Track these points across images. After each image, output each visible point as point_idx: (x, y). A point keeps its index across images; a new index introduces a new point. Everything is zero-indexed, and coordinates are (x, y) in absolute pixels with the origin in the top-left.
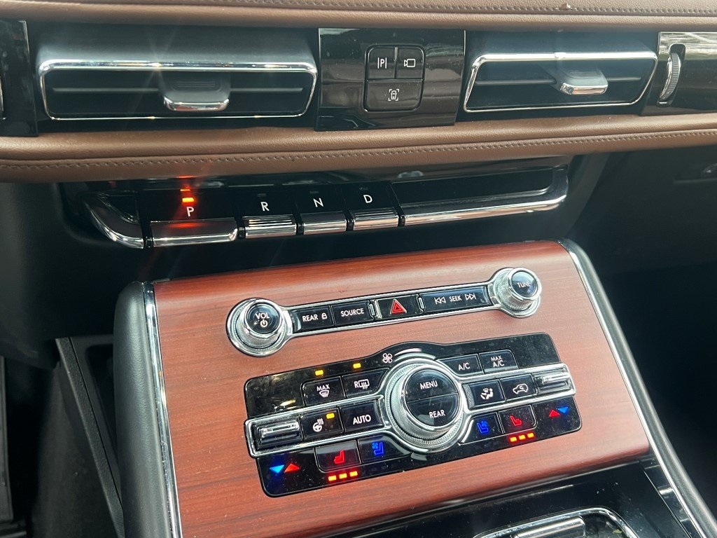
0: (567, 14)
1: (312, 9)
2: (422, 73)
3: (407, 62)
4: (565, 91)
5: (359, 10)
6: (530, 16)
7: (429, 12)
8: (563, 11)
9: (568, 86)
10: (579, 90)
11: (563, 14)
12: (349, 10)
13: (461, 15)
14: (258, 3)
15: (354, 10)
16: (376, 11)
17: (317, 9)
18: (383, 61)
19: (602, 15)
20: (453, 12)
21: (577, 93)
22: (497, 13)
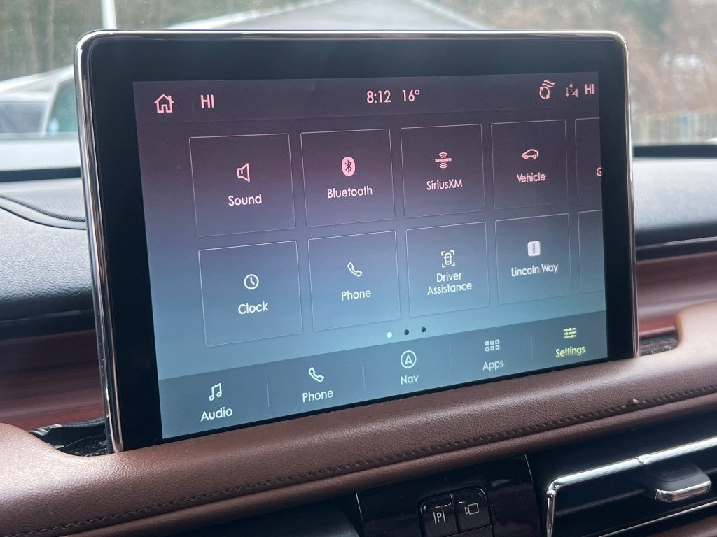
0: (637, 410)
1: (345, 474)
2: (489, 518)
3: (468, 508)
4: (662, 499)
5: (401, 462)
6: (596, 421)
7: (481, 444)
8: (632, 408)
9: (665, 492)
10: (680, 494)
11: (632, 411)
12: (389, 464)
13: (518, 439)
14: (281, 482)
15: (395, 463)
16: (419, 458)
17: (351, 472)
18: (439, 515)
19: (676, 401)
20: (507, 438)
21: (678, 499)
22: (558, 428)
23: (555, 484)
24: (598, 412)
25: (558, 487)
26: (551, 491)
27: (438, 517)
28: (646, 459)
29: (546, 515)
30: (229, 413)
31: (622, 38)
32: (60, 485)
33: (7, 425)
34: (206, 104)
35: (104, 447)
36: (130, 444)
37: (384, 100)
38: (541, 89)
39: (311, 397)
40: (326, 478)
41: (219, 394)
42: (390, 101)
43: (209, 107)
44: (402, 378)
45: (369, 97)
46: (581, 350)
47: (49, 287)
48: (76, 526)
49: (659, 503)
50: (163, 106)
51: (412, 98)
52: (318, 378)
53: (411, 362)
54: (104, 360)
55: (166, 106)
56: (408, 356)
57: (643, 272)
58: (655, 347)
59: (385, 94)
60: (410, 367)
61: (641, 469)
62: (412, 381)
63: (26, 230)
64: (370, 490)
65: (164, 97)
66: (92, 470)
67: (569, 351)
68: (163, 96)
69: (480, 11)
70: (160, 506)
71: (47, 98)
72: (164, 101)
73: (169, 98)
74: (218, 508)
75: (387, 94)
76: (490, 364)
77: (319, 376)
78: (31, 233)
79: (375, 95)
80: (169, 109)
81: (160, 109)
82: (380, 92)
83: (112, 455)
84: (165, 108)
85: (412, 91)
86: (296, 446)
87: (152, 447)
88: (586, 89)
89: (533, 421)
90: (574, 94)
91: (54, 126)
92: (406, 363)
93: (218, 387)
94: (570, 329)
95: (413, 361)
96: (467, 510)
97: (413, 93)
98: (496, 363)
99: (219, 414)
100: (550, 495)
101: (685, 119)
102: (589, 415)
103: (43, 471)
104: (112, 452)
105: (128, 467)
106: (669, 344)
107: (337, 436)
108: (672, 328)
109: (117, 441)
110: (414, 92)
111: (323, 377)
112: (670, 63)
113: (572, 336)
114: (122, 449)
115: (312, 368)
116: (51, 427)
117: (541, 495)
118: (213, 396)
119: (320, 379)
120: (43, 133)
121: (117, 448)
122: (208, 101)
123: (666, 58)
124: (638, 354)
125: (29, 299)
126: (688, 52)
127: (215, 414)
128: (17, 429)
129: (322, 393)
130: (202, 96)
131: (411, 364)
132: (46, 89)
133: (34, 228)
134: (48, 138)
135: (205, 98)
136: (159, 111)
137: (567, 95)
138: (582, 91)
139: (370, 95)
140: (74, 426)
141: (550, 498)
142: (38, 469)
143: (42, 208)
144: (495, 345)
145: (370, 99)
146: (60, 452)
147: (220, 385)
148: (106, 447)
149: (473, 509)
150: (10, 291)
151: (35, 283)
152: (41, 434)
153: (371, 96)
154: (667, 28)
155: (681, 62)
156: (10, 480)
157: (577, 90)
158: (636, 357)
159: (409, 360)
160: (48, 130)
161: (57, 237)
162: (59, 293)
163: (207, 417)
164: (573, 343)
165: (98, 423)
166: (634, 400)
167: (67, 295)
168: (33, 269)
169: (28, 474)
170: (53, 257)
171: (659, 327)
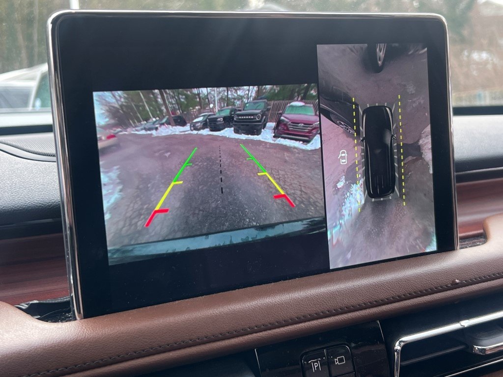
0: (459, 288)
1: (247, 334)
2: (352, 367)
3: (337, 360)
4: (478, 352)
5: (287, 325)
6: (429, 296)
7: (346, 312)
8: (455, 286)
9: (480, 347)
10: (491, 349)
11: (456, 288)
12: (279, 327)
13: (373, 309)
14: (200, 341)
15: (284, 326)
16: (301, 322)
17: (251, 333)
18: (316, 365)
19: (487, 281)
20: (365, 308)
21: (489, 353)
22: (402, 300)
23: (400, 342)
24: (431, 289)
25: (402, 344)
26: (397, 347)
27: (315, 367)
28: (466, 323)
29: (394, 365)
32: (37, 344)
35: (69, 317)
36: (88, 314)
40: (233, 337)
47: (29, 202)
48: (48, 373)
49: (476, 355)
54: (69, 252)
57: (460, 191)
58: (470, 244)
61: (463, 331)
63: (13, 163)
64: (265, 347)
66: (60, 332)
70: (110, 358)
71: (33, 85)
74: (153, 360)
78: (17, 164)
83: (75, 321)
86: (211, 314)
87: (104, 316)
89: (383, 296)
91: (38, 103)
96: (337, 361)
100: (397, 350)
101: (479, 96)
102: (424, 291)
103: (24, 334)
104: (75, 319)
105: (87, 330)
106: (480, 242)
107: (240, 307)
108: (481, 231)
109: (79, 312)
112: (468, 56)
114: (83, 317)
116: (31, 302)
117: (390, 350)
120: (30, 108)
121: (79, 317)
123: (466, 53)
124: (458, 247)
125: (14, 210)
126: (481, 49)
132: (32, 79)
133: (19, 161)
134: (34, 112)
140: (47, 302)
141: (397, 352)
142: (20, 332)
143: (25, 148)
148: (71, 317)
149: (341, 360)
151: (20, 198)
152: (23, 308)
154: (465, 32)
155: (475, 56)
158: (457, 250)
160: (34, 106)
161: (36, 167)
162: (37, 206)
165: (65, 300)
166: (457, 281)
167: (43, 207)
168: (18, 189)
169: (13, 336)
170: (32, 180)
171: (471, 231)
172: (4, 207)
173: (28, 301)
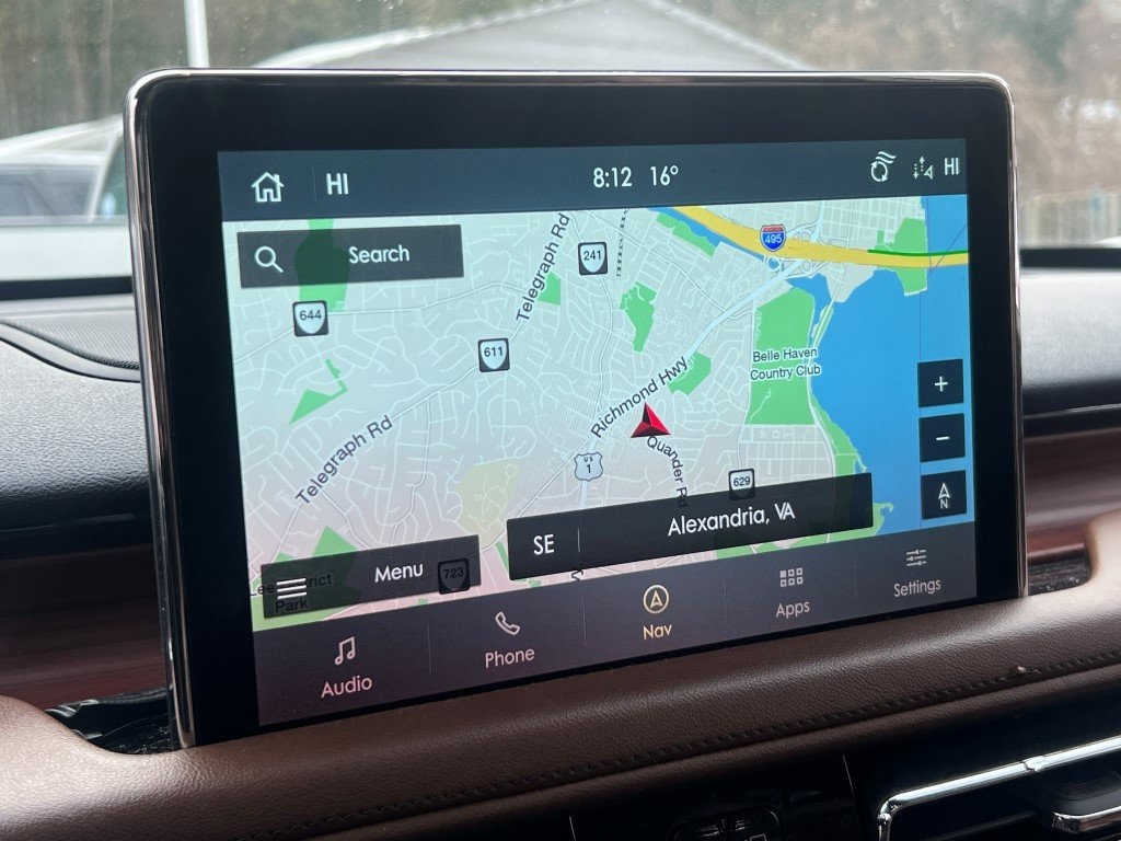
0: (1024, 684)
1: (553, 786)
4: (1062, 827)
5: (642, 767)
6: (958, 702)
7: (771, 739)
8: (1016, 680)
9: (1067, 817)
10: (1091, 821)
11: (1017, 685)
12: (622, 770)
13: (833, 730)
14: (449, 800)
15: (633, 768)
16: (672, 760)
17: (561, 784)
19: (1087, 670)
20: (814, 730)
21: (1089, 828)
22: (896, 712)
23: (891, 804)
24: (961, 687)
25: (895, 808)
26: (885, 815)
28: (1037, 763)
30: (367, 684)
31: (1005, 84)
33: (11, 700)
34: (335, 188)
35: (165, 738)
36: (206, 734)
37: (620, 182)
38: (874, 165)
39: (500, 659)
40: (522, 792)
41: (351, 655)
42: (630, 185)
43: (340, 192)
44: (645, 629)
45: (597, 177)
46: (933, 587)
47: (82, 476)
49: (1058, 834)
50: (265, 191)
51: (665, 179)
52: (511, 629)
53: (660, 604)
54: (167, 599)
55: (271, 191)
56: (656, 594)
57: (1034, 456)
58: (1053, 579)
59: (623, 172)
60: (659, 612)
61: (1030, 778)
62: (662, 634)
63: (50, 383)
65: (267, 178)
66: (145, 777)
67: (915, 587)
68: (267, 175)
69: (775, 28)
71: (99, 161)
72: (268, 184)
73: (276, 179)
75: (626, 172)
76: (787, 607)
77: (513, 626)
78: (57, 387)
79: (607, 174)
80: (275, 196)
81: (261, 196)
82: (614, 170)
83: (177, 753)
84: (268, 194)
85: (666, 168)
86: (473, 740)
87: (241, 741)
88: (947, 166)
89: (855, 702)
90: (926, 174)
91: (109, 204)
92: (653, 605)
93: (350, 643)
94: (917, 552)
95: (664, 602)
97: (668, 172)
98: (797, 606)
99: (350, 687)
100: (883, 821)
101: (1096, 202)
102: (947, 692)
103: (65, 779)
104: (178, 747)
105: (202, 773)
106: (1075, 574)
107: (539, 725)
108: (1080, 546)
109: (186, 728)
110: (669, 169)
111: (518, 628)
112: (1073, 113)
113: (919, 563)
114: (194, 742)
115: (501, 613)
116: (83, 704)
117: (868, 822)
118: (341, 657)
119: (514, 630)
120: (91, 216)
121: (185, 740)
122: (338, 183)
123: (1067, 105)
124: (1026, 591)
126: (1102, 96)
127: (344, 687)
128: (26, 706)
129: (517, 654)
130: (329, 176)
131: (661, 608)
132: (96, 147)
133: (62, 379)
134: (99, 224)
135: (334, 179)
136: (259, 200)
137: (916, 175)
138: (939, 170)
139: (599, 174)
140: (118, 702)
141: (883, 826)
142: (58, 776)
143: (76, 346)
144: (796, 577)
145: (599, 182)
146: (93, 747)
147: (352, 639)
150: (20, 482)
151: (61, 469)
152: (66, 714)
153: (601, 177)
155: (1089, 111)
156: (12, 793)
157: (931, 168)
158: (1022, 596)
159: (656, 600)
160: (99, 212)
161: (99, 395)
162: (99, 486)
163: (330, 691)
164: (921, 574)
165: (157, 696)
166: (1020, 668)
167: (111, 488)
168: (58, 447)
169: (42, 784)
170: (91, 426)
171: (1058, 545)
172: (26, 488)
173: (75, 700)
